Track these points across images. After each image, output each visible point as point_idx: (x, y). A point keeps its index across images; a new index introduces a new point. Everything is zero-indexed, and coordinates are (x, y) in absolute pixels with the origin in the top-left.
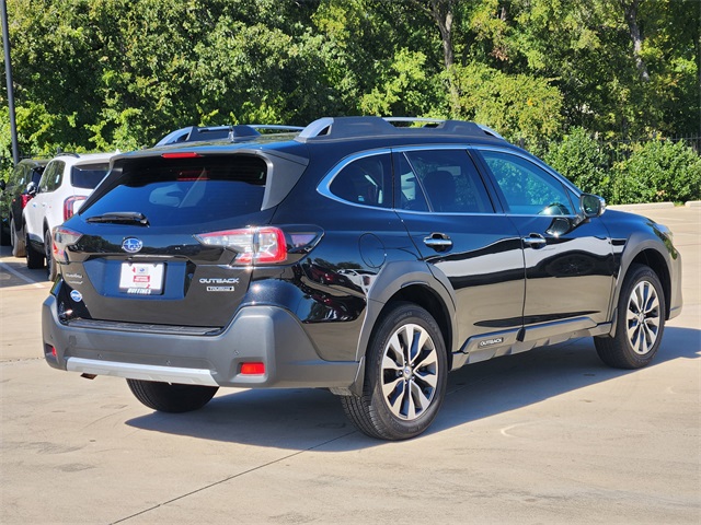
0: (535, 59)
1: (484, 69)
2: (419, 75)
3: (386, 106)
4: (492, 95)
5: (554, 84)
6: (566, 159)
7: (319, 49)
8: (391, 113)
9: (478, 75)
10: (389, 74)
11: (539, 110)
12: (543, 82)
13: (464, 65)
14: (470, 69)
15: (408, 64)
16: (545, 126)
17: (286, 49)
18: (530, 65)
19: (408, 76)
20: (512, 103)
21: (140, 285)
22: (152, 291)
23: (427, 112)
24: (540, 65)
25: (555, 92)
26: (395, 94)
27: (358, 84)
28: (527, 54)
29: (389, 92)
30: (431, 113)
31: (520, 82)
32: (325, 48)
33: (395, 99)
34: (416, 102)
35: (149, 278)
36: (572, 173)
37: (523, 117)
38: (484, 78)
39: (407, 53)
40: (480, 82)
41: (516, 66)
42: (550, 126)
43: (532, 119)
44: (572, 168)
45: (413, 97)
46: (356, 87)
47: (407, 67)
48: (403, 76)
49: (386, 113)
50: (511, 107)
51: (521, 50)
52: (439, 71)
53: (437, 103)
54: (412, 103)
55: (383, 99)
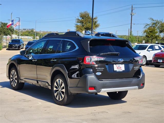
21: (119, 69)
22: (123, 70)
35: (121, 68)
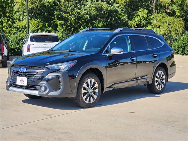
0: (178, 12)
1: (164, 14)
2: (145, 16)
3: (135, 24)
4: (165, 22)
5: (182, 20)
6: (183, 41)
7: (118, 8)
8: (137, 27)
9: (162, 16)
10: (137, 15)
11: (177, 27)
12: (179, 19)
13: (158, 14)
14: (159, 15)
15: (142, 13)
16: (179, 31)
17: (107, 8)
18: (176, 14)
19: (142, 16)
20: (170, 25)
23: (147, 26)
24: (179, 14)
25: (183, 22)
26: (138, 21)
27: (128, 18)
28: (176, 11)
29: (136, 21)
30: (148, 27)
31: (173, 19)
32: (120, 8)
33: (138, 22)
34: (144, 24)
36: (184, 45)
37: (173, 29)
38: (163, 17)
39: (142, 9)
40: (162, 18)
41: (172, 14)
42: (180, 32)
43: (175, 29)
44: (184, 44)
45: (143, 22)
46: (127, 19)
47: (142, 14)
48: (141, 16)
49: (135, 26)
50: (170, 26)
51: (174, 10)
52: (152, 15)
53: (151, 24)
54: (143, 24)
55: (135, 22)
